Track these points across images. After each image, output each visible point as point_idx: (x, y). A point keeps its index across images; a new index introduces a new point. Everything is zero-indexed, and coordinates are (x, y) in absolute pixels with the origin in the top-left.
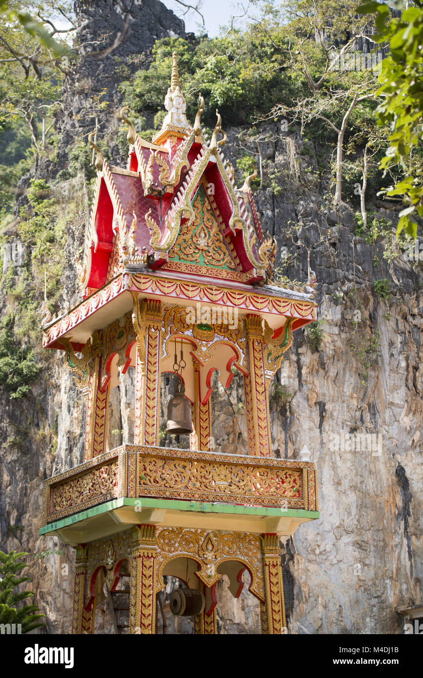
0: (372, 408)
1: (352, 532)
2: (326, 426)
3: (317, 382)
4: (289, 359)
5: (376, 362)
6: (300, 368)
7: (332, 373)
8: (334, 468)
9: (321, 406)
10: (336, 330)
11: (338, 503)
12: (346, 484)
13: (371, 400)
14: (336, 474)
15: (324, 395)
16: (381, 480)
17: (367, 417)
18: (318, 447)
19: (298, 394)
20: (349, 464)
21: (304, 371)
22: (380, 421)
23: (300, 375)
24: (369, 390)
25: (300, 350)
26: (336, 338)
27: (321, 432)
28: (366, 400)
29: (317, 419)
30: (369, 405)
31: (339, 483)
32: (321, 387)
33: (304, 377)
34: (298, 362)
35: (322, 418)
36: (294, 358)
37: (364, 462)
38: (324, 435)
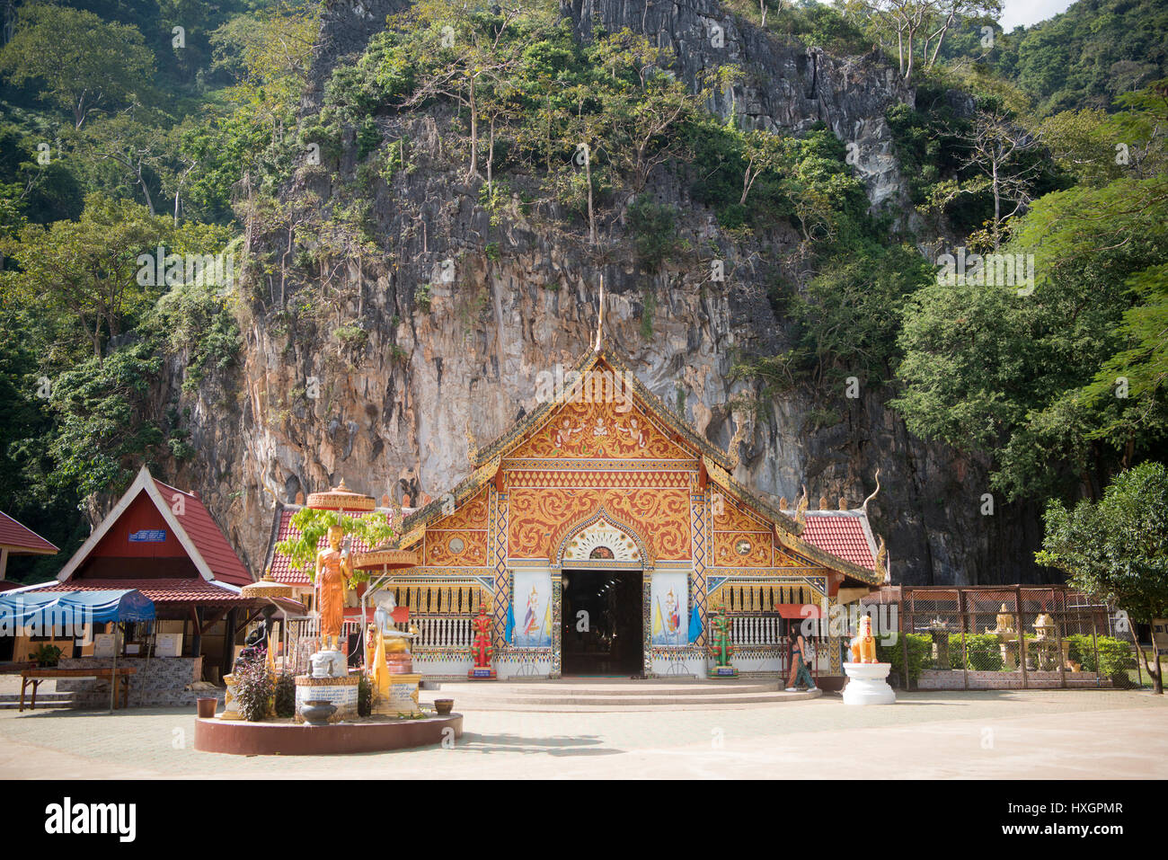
0: (494, 359)
1: (464, 471)
2: (445, 378)
3: (432, 341)
4: (404, 322)
5: (491, 318)
6: (414, 329)
7: (448, 331)
8: (450, 414)
9: (439, 362)
10: (448, 293)
11: (452, 446)
12: (459, 428)
13: (493, 353)
14: (451, 420)
15: (439, 351)
16: (498, 424)
17: (490, 368)
18: (436, 397)
19: (416, 352)
20: (464, 411)
21: (417, 332)
22: (501, 371)
23: (415, 335)
24: (489, 343)
25: (414, 314)
26: (447, 300)
27: (439, 384)
28: (488, 353)
29: (436, 374)
30: (491, 357)
31: (453, 429)
32: (438, 344)
33: (419, 337)
34: (412, 324)
35: (440, 372)
36: (408, 320)
37: (480, 409)
38: (443, 387)
